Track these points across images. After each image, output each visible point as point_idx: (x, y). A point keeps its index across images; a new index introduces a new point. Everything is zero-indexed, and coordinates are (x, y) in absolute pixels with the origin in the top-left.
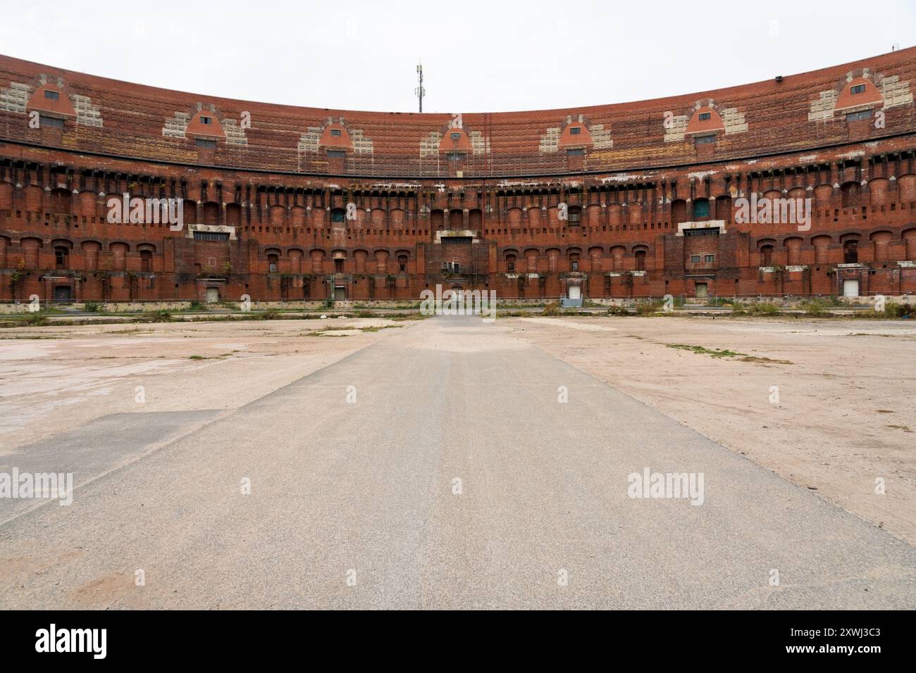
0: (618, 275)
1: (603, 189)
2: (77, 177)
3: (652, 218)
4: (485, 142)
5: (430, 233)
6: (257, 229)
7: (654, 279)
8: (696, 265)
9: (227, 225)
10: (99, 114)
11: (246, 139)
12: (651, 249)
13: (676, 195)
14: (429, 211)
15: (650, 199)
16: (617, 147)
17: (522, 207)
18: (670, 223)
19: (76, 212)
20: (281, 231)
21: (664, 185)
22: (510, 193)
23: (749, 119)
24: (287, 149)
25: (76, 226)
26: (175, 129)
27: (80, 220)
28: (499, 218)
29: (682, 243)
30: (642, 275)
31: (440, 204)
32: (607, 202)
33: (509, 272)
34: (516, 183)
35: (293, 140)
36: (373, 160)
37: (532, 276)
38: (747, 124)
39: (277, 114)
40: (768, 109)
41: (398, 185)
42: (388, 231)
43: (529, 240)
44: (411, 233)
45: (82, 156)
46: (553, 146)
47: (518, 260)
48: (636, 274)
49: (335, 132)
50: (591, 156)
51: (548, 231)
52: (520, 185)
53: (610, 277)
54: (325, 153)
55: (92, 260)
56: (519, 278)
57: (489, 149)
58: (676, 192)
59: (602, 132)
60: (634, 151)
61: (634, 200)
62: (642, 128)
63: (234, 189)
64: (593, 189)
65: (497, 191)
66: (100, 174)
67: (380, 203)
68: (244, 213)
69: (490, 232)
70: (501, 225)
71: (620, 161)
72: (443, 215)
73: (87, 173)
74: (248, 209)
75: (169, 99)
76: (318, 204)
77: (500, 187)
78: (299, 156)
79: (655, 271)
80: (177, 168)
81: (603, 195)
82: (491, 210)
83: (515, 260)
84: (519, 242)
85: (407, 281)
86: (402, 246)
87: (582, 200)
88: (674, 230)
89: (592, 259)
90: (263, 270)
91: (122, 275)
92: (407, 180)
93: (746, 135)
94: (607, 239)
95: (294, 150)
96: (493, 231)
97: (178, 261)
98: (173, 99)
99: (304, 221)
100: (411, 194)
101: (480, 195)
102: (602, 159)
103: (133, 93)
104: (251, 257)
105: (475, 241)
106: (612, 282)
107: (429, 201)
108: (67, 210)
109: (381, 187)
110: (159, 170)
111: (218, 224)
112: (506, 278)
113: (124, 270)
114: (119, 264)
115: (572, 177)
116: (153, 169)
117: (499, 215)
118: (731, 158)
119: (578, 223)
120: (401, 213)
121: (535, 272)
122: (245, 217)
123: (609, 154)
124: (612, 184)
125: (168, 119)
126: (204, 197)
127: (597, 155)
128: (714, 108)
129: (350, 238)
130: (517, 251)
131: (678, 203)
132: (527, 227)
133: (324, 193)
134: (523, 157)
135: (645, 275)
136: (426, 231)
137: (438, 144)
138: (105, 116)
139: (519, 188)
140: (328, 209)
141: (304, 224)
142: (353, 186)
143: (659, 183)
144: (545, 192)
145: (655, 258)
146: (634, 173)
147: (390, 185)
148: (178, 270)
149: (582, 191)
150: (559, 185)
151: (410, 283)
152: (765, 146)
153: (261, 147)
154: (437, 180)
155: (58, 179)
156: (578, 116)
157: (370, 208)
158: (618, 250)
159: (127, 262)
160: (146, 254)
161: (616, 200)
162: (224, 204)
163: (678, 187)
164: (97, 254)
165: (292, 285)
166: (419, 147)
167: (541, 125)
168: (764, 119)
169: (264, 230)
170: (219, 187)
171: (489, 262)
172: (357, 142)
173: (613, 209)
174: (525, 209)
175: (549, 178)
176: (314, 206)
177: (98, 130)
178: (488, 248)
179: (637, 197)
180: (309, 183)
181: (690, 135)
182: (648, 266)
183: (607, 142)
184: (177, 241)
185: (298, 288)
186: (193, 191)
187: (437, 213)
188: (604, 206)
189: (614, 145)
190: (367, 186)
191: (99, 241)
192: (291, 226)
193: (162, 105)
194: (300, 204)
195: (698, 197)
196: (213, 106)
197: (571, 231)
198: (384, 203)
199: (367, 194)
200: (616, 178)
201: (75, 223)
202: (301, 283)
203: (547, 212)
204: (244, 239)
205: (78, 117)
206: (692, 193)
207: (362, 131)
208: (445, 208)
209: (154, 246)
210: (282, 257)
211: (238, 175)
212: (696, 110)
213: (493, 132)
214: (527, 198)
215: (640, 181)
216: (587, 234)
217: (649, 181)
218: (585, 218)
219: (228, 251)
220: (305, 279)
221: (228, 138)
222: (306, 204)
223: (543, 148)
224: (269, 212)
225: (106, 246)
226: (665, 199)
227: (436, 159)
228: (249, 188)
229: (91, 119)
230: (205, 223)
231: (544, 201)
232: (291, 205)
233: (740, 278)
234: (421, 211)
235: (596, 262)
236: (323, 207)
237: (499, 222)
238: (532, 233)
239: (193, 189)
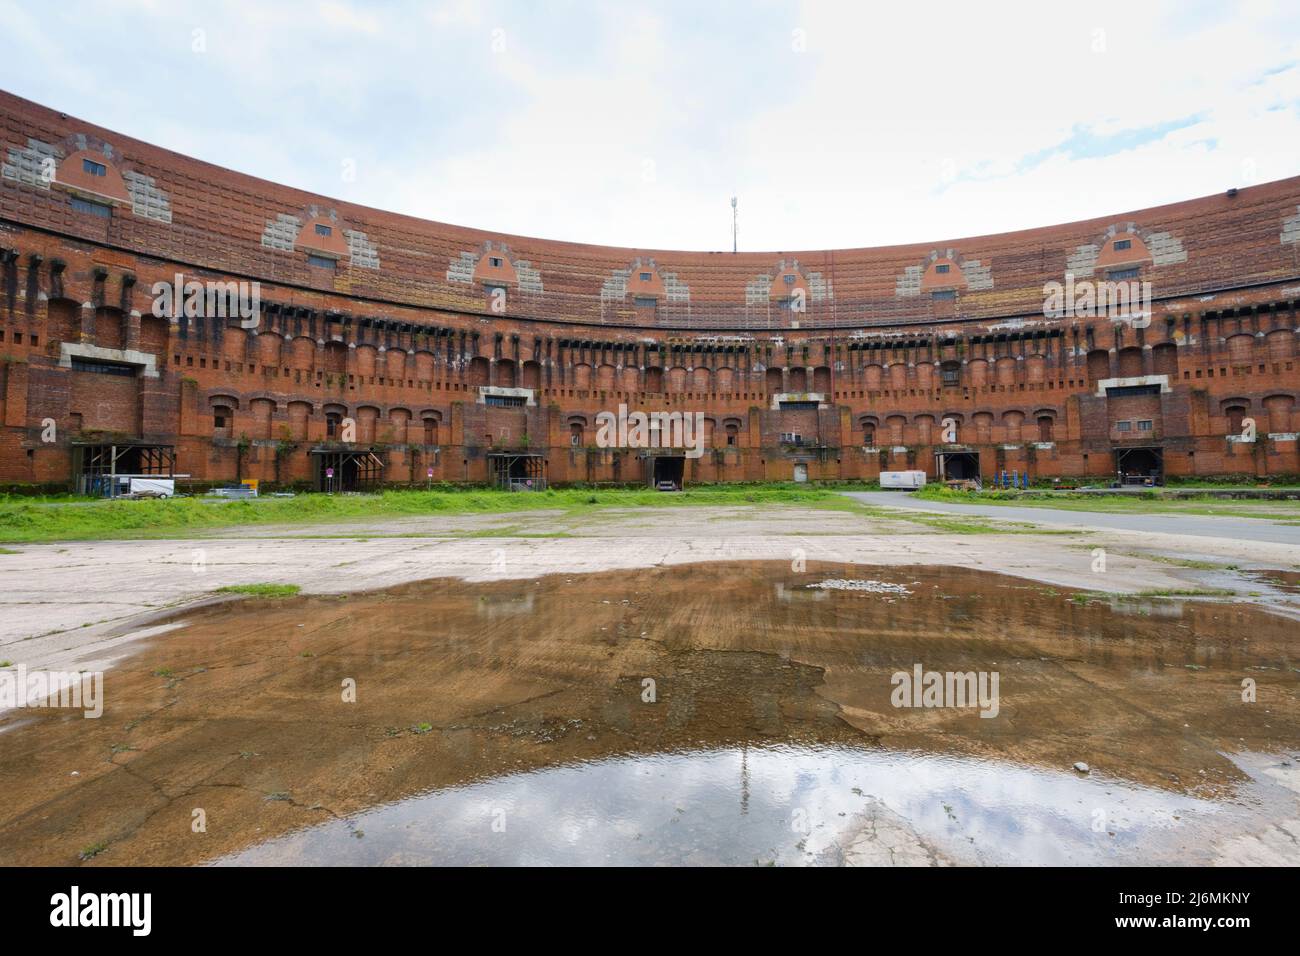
0: (1015, 448)
1: (989, 339)
2: (354, 328)
3: (1060, 375)
4: (827, 285)
5: (765, 397)
6: (559, 392)
7: (1067, 452)
8: (1124, 434)
9: (524, 388)
10: (375, 253)
11: (541, 285)
12: (1061, 414)
13: (1093, 345)
14: (764, 369)
15: (1056, 350)
16: (999, 287)
17: (883, 363)
18: (1086, 381)
19: (351, 370)
20: (588, 396)
21: (1075, 332)
22: (866, 347)
23: (1187, 245)
24: (589, 296)
25: (352, 388)
26: (462, 272)
27: (357, 380)
28: (853, 378)
29: (1106, 405)
30: (1049, 447)
31: (778, 361)
32: (996, 353)
33: (866, 445)
34: (874, 334)
35: (594, 286)
36: (689, 309)
37: (898, 450)
38: (1186, 252)
39: (577, 254)
40: (1217, 232)
41: (726, 338)
42: (714, 395)
43: (893, 405)
44: (742, 396)
45: (360, 303)
46: (915, 289)
47: (878, 431)
48: (1041, 446)
49: (645, 276)
50: (965, 299)
51: (917, 393)
52: (878, 337)
53: (1004, 450)
54: (633, 301)
55: (369, 431)
56: (881, 452)
57: (831, 295)
58: (1093, 341)
59: (979, 270)
60: (1024, 292)
61: (1033, 352)
62: (1032, 263)
63: (533, 344)
64: (977, 340)
65: (850, 345)
66: (380, 325)
67: (704, 361)
68: (544, 373)
69: (841, 394)
70: (856, 386)
71: (1004, 304)
72: (781, 376)
73: (365, 323)
74: (549, 367)
75: (455, 236)
76: (631, 362)
77: (852, 339)
78: (603, 304)
79: (1067, 442)
80: (467, 317)
81: (990, 347)
82: (843, 368)
83: (874, 429)
84: (880, 407)
85: (738, 457)
86: (732, 413)
87: (962, 353)
88: (1093, 389)
89: (976, 428)
90: (564, 443)
91: (403, 449)
92: (737, 331)
93: (1184, 266)
94: (998, 402)
95: (597, 297)
96: (845, 393)
97: (467, 431)
98: (460, 237)
99: (614, 383)
100: (741, 349)
101: (827, 350)
102: (980, 303)
103: (414, 229)
104: (552, 427)
105: (821, 407)
106: (1007, 457)
107: (764, 358)
108: (342, 367)
109: (704, 341)
110: (448, 321)
111: (513, 386)
112: (864, 452)
113: (405, 442)
114: (398, 435)
115: (947, 326)
116: (440, 319)
117: (852, 374)
118: (1164, 297)
119: (957, 383)
120: (729, 372)
121: (902, 445)
122: (545, 378)
123: (990, 297)
124: (1003, 332)
125: (453, 260)
126: (498, 352)
127: (973, 298)
128: (1135, 234)
129: (668, 403)
130: (877, 419)
131: (1096, 355)
132: (889, 389)
133: (637, 348)
134: (875, 303)
135: (1053, 449)
136: (761, 395)
137: (768, 290)
138: (383, 256)
139: (877, 341)
140: (643, 368)
141: (614, 387)
142: (671, 340)
143: (1069, 331)
144: (912, 344)
145: (1067, 425)
146: (1031, 318)
147: (716, 339)
148: (467, 443)
149: (961, 342)
150: (930, 335)
151: (742, 458)
152: (1216, 279)
153: (558, 294)
154: (773, 331)
155: (333, 329)
156: (946, 251)
157: (693, 366)
158: (1012, 416)
159: (409, 433)
160: (430, 423)
161: (1008, 352)
162: (521, 362)
163: (1096, 334)
164: (375, 423)
165: (599, 462)
166: (744, 293)
167: (898, 264)
168: (1211, 245)
169: (567, 393)
170: (515, 340)
171: (841, 432)
172: (671, 288)
173: (1004, 365)
174: (886, 366)
175: (916, 327)
176: (626, 365)
177: (373, 272)
178: (840, 415)
179: (1037, 347)
180: (619, 336)
181: (1103, 269)
182: (1058, 436)
183: (987, 282)
184: (466, 408)
185: (606, 465)
186: (486, 346)
187: (773, 372)
188: (992, 360)
189: (995, 285)
190: (688, 340)
191: (377, 406)
192: (598, 390)
193: (446, 244)
194: (609, 362)
195: (1126, 345)
196: (504, 245)
197: (948, 393)
198: (709, 361)
199: (688, 349)
200: (1007, 325)
201: (351, 384)
202: (610, 459)
203: (915, 369)
204: (544, 405)
205: (353, 256)
206: (1116, 340)
207: (676, 274)
208: (784, 366)
209: (439, 413)
210: (588, 427)
211: (538, 326)
212: (1109, 238)
213: (836, 273)
214: (889, 353)
215: (1042, 329)
216: (970, 395)
217: (1054, 327)
218: (966, 376)
219: (525, 420)
220: (615, 455)
221: (521, 283)
222: (615, 361)
223: (901, 292)
224: (573, 371)
225: (384, 413)
226: (1077, 350)
227: (766, 307)
228: (549, 343)
229: (366, 259)
230: (498, 384)
231: (911, 355)
232: (599, 363)
233: (1197, 450)
234: (755, 369)
235: (983, 431)
236: (636, 366)
237: (853, 383)
238: (896, 396)
239: (485, 343)
